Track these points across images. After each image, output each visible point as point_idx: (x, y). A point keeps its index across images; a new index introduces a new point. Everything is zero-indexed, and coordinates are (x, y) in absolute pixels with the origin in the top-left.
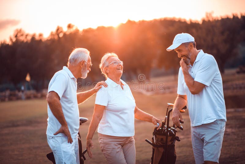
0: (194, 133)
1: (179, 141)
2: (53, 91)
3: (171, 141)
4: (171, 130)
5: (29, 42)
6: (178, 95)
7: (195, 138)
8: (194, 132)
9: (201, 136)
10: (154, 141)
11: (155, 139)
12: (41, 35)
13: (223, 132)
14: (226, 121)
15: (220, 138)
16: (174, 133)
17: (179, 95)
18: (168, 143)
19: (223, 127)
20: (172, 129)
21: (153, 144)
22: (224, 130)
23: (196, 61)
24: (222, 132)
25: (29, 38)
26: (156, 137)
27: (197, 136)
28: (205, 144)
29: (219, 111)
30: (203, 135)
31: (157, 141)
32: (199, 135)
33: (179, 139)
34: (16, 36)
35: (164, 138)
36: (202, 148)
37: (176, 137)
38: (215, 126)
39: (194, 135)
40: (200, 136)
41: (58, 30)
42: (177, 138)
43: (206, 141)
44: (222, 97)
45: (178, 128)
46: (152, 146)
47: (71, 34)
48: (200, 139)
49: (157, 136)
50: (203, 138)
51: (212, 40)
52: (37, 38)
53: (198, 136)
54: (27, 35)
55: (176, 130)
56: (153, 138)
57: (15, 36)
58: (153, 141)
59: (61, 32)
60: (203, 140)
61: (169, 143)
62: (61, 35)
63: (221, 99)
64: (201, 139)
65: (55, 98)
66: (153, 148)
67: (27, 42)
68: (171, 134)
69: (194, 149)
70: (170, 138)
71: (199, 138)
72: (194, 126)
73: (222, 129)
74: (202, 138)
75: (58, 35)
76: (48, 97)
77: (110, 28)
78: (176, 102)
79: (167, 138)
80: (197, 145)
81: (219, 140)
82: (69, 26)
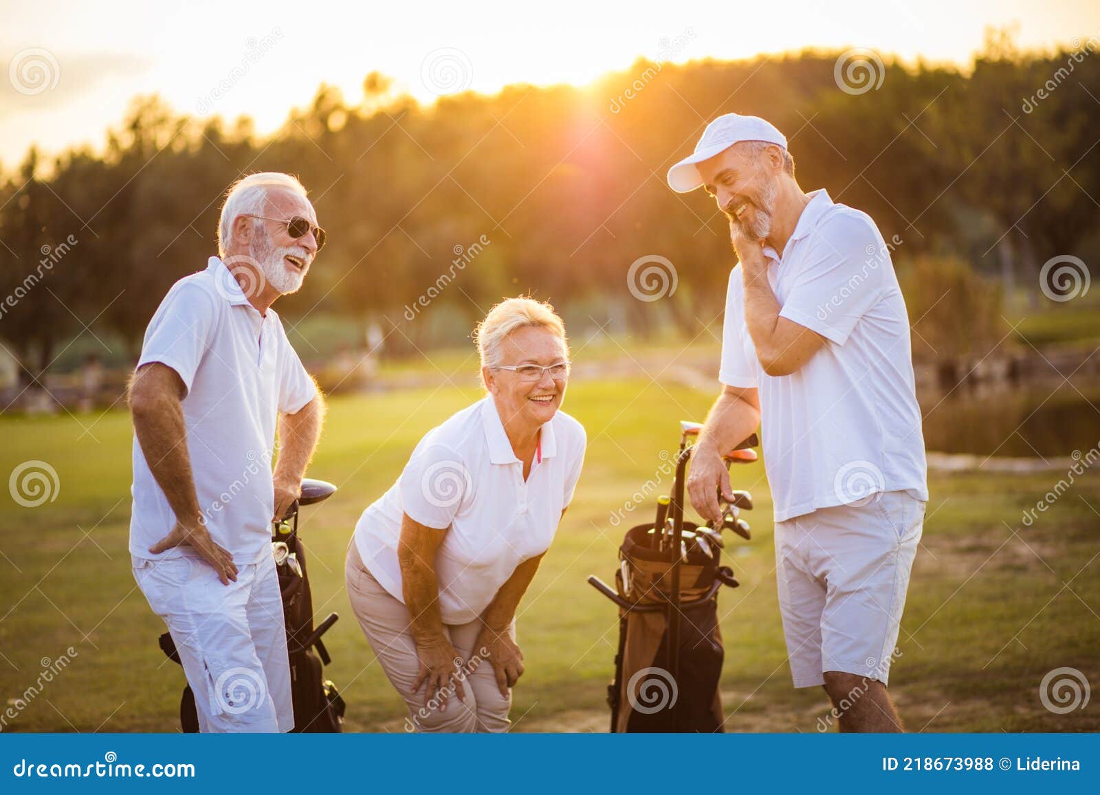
0: (788, 554)
1: (734, 584)
2: (159, 364)
3: (696, 586)
4: (699, 539)
5: (194, 150)
6: (724, 388)
7: (792, 573)
8: (787, 547)
9: (816, 568)
10: (623, 586)
11: (630, 577)
12: (244, 122)
13: (909, 550)
14: (926, 497)
15: (895, 577)
16: (707, 550)
17: (729, 387)
18: (683, 595)
19: (912, 529)
20: (700, 534)
21: (620, 600)
22: (917, 540)
23: (796, 235)
24: (905, 549)
25: (195, 134)
26: (631, 569)
27: (800, 564)
28: (829, 600)
29: (893, 454)
30: (822, 561)
31: (636, 582)
32: (806, 562)
33: (735, 578)
34: (135, 126)
35: (667, 570)
36: (818, 619)
37: (723, 569)
38: (874, 520)
39: (786, 559)
40: (812, 563)
41: (321, 99)
42: (725, 573)
43: (836, 587)
44: (910, 395)
45: (727, 531)
46: (615, 609)
47: (381, 118)
48: (812, 580)
49: (638, 563)
50: (824, 575)
51: (1013, 150)
52: (229, 132)
53: (802, 563)
54: (182, 123)
55: (718, 537)
56: (619, 574)
57: (128, 124)
58: (619, 583)
59: (337, 107)
60: (822, 583)
61: (693, 595)
62: (337, 122)
63: (903, 402)
64: (817, 580)
65: (165, 395)
66: (620, 616)
67: (185, 153)
68: (696, 555)
69: (788, 619)
70: (690, 575)
71: (805, 574)
72: (786, 518)
73: (904, 539)
74: (817, 574)
75: (324, 120)
76: (136, 391)
77: (558, 95)
78: (712, 415)
79: (676, 575)
80: (801, 601)
81: (891, 582)
82: (373, 84)
